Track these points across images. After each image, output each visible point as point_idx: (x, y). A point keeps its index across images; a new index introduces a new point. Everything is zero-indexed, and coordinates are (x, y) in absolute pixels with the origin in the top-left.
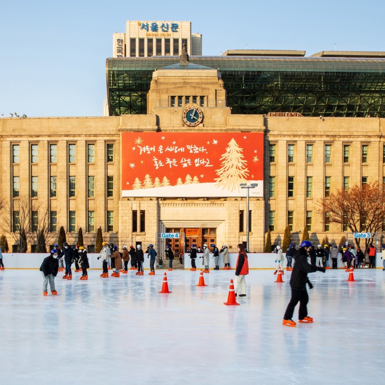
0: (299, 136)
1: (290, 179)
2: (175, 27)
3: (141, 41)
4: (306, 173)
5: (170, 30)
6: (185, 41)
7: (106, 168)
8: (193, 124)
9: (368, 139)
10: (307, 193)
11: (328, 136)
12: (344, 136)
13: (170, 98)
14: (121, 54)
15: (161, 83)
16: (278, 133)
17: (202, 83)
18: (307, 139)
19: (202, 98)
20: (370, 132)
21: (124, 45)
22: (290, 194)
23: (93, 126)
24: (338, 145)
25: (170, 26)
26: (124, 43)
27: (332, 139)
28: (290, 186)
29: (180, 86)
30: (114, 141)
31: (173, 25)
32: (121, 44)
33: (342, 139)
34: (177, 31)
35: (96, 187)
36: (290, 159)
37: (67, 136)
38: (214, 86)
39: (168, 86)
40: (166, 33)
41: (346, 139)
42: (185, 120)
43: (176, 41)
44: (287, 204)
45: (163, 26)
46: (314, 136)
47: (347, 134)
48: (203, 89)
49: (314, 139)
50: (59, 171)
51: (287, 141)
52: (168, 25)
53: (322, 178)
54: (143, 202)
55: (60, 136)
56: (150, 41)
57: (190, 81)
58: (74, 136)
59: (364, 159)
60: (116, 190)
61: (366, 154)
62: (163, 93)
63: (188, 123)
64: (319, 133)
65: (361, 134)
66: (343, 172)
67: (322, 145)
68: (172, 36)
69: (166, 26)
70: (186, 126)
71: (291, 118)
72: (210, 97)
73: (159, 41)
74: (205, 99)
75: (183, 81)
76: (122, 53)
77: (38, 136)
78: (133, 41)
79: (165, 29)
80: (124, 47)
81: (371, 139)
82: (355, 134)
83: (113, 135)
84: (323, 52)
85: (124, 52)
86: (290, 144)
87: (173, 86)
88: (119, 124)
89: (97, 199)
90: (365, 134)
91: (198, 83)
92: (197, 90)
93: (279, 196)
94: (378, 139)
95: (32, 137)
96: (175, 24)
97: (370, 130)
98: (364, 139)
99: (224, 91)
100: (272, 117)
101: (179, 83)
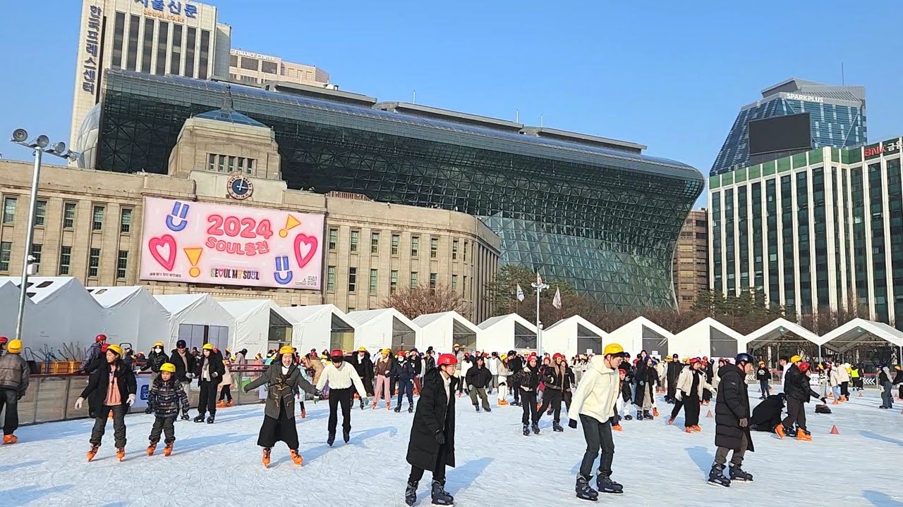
0: (364, 222)
1: (353, 270)
2: (191, 11)
3: (135, 19)
4: (370, 265)
5: (183, 13)
6: (205, 34)
7: (119, 241)
8: (240, 197)
9: (438, 233)
10: (371, 288)
11: (395, 225)
12: (412, 227)
13: (208, 155)
14: (95, 30)
15: (197, 135)
16: (341, 217)
17: (251, 143)
18: (373, 226)
19: (250, 161)
20: (439, 225)
21: (102, 17)
22: (352, 288)
23: (104, 184)
24: (406, 237)
25: (184, 7)
26: (102, 13)
27: (400, 229)
28: (352, 279)
29: (221, 141)
30: (134, 206)
31: (188, 6)
32: (97, 14)
33: (410, 230)
34: (194, 17)
35: (101, 264)
36: (353, 247)
37: (64, 192)
38: (266, 148)
39: (207, 140)
40: (176, 16)
41: (415, 231)
42: (231, 190)
43: (192, 31)
44: (348, 299)
45: (172, 4)
46: (380, 224)
47: (416, 225)
48: (252, 150)
49: (380, 227)
50: (47, 238)
51: (351, 227)
52: (180, 5)
53: (388, 272)
54: (169, 287)
55: (54, 191)
56: (149, 22)
57: (235, 137)
58: (75, 193)
59: (433, 254)
60: (131, 269)
61: (435, 249)
62: (200, 149)
63: (235, 195)
64: (385, 221)
65: (431, 226)
66: (411, 267)
67: (390, 235)
68: (187, 23)
69: (176, 5)
70: (231, 197)
71: (355, 200)
72: (259, 161)
73: (164, 25)
74: (254, 163)
75: (226, 136)
76: (98, 30)
77: (19, 188)
78: (120, 16)
79: (176, 11)
80: (101, 20)
81: (441, 233)
82: (425, 226)
83: (132, 199)
84: (398, 103)
85: (101, 28)
86: (355, 231)
87: (214, 141)
88: (143, 185)
89: (102, 280)
90: (434, 227)
91: (246, 142)
92: (244, 150)
93: (339, 290)
94: (448, 234)
95: (9, 188)
96: (192, 6)
97: (440, 223)
98: (433, 232)
99: (278, 157)
100: (334, 198)
101: (222, 138)
